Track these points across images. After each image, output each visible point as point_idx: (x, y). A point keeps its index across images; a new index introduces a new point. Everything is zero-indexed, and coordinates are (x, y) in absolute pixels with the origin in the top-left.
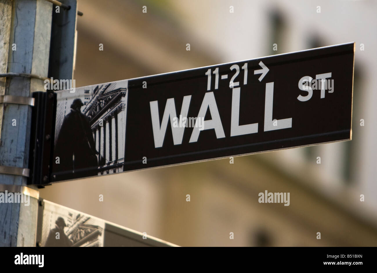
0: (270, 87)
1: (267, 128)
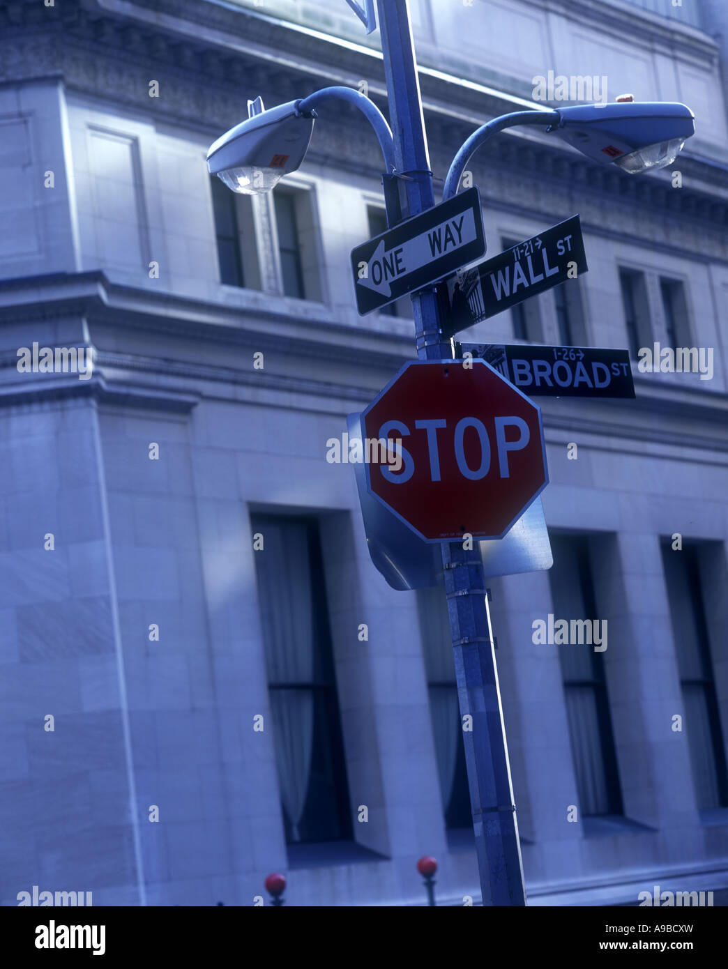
0: (544, 251)
1: (548, 275)
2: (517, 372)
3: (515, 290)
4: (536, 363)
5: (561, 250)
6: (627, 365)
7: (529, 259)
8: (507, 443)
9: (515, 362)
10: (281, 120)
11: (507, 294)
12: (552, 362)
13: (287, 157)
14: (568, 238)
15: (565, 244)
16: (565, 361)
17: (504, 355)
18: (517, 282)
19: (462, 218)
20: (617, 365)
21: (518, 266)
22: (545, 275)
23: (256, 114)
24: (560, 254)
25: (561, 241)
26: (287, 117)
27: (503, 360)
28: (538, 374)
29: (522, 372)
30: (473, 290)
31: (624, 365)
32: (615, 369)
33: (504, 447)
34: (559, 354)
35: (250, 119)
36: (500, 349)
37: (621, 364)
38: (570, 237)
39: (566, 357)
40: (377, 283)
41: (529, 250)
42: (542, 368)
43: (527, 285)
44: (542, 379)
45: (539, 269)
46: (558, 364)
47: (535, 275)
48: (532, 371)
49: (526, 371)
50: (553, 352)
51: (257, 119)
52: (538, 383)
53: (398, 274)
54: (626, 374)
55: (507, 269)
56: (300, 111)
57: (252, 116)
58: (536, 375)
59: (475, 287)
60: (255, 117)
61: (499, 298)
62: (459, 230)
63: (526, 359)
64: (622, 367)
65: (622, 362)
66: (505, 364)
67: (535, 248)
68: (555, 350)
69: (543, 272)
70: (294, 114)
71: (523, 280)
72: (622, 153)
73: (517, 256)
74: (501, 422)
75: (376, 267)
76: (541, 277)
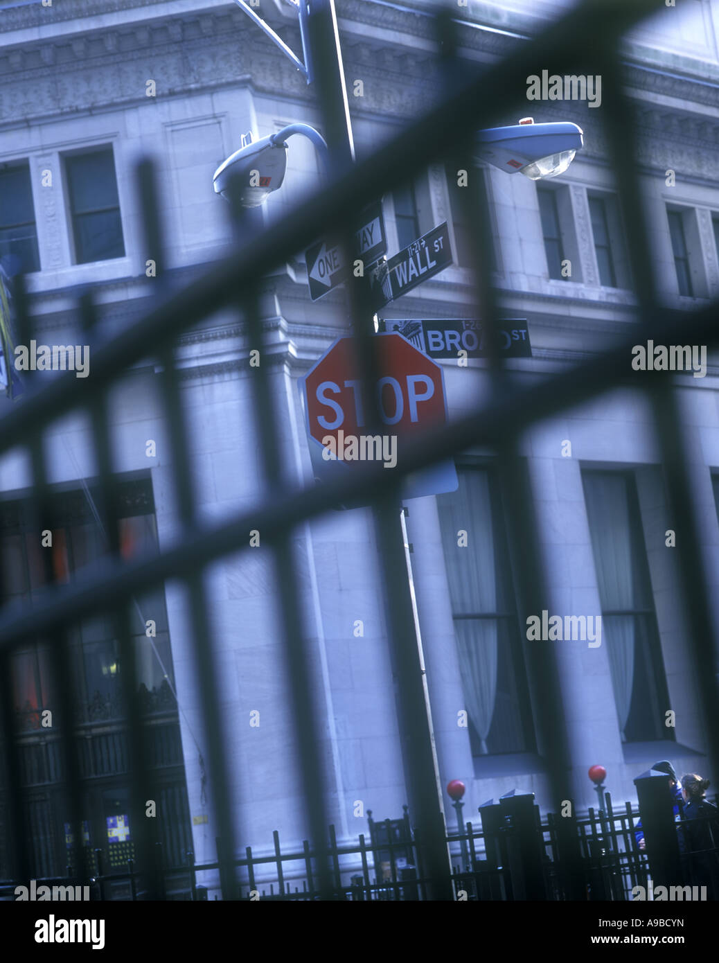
1: (430, 267)
2: (431, 340)
3: (410, 280)
4: (447, 333)
5: (437, 248)
6: (525, 331)
7: (418, 254)
8: (417, 396)
9: (430, 333)
10: (261, 150)
11: (406, 282)
12: (461, 332)
13: (270, 178)
14: (440, 239)
15: (439, 243)
16: (473, 330)
17: (421, 328)
18: (411, 273)
19: (373, 225)
20: (517, 331)
21: (411, 260)
22: (428, 267)
23: (247, 144)
24: (437, 251)
25: (436, 241)
26: (266, 148)
27: (419, 332)
28: (449, 341)
29: (436, 340)
30: (385, 280)
31: (523, 331)
32: (515, 335)
33: (414, 398)
34: (467, 325)
35: (243, 148)
36: (417, 323)
37: (520, 331)
38: (441, 238)
39: (473, 327)
40: (322, 276)
41: (418, 249)
42: (452, 337)
43: (417, 275)
44: (452, 345)
45: (424, 264)
46: (465, 334)
47: (422, 267)
48: (444, 339)
49: (439, 339)
50: (462, 324)
51: (249, 148)
52: (449, 348)
53: (335, 268)
54: (524, 338)
55: (405, 263)
56: (274, 143)
57: (244, 145)
58: (447, 341)
59: (386, 278)
60: (246, 146)
61: (401, 286)
62: (371, 234)
63: (439, 330)
64: (521, 333)
65: (522, 329)
66: (421, 335)
67: (421, 246)
68: (463, 322)
69: (427, 265)
70: (269, 146)
71: (415, 271)
72: (521, 165)
73: (411, 254)
74: (411, 380)
75: (321, 263)
76: (425, 269)
